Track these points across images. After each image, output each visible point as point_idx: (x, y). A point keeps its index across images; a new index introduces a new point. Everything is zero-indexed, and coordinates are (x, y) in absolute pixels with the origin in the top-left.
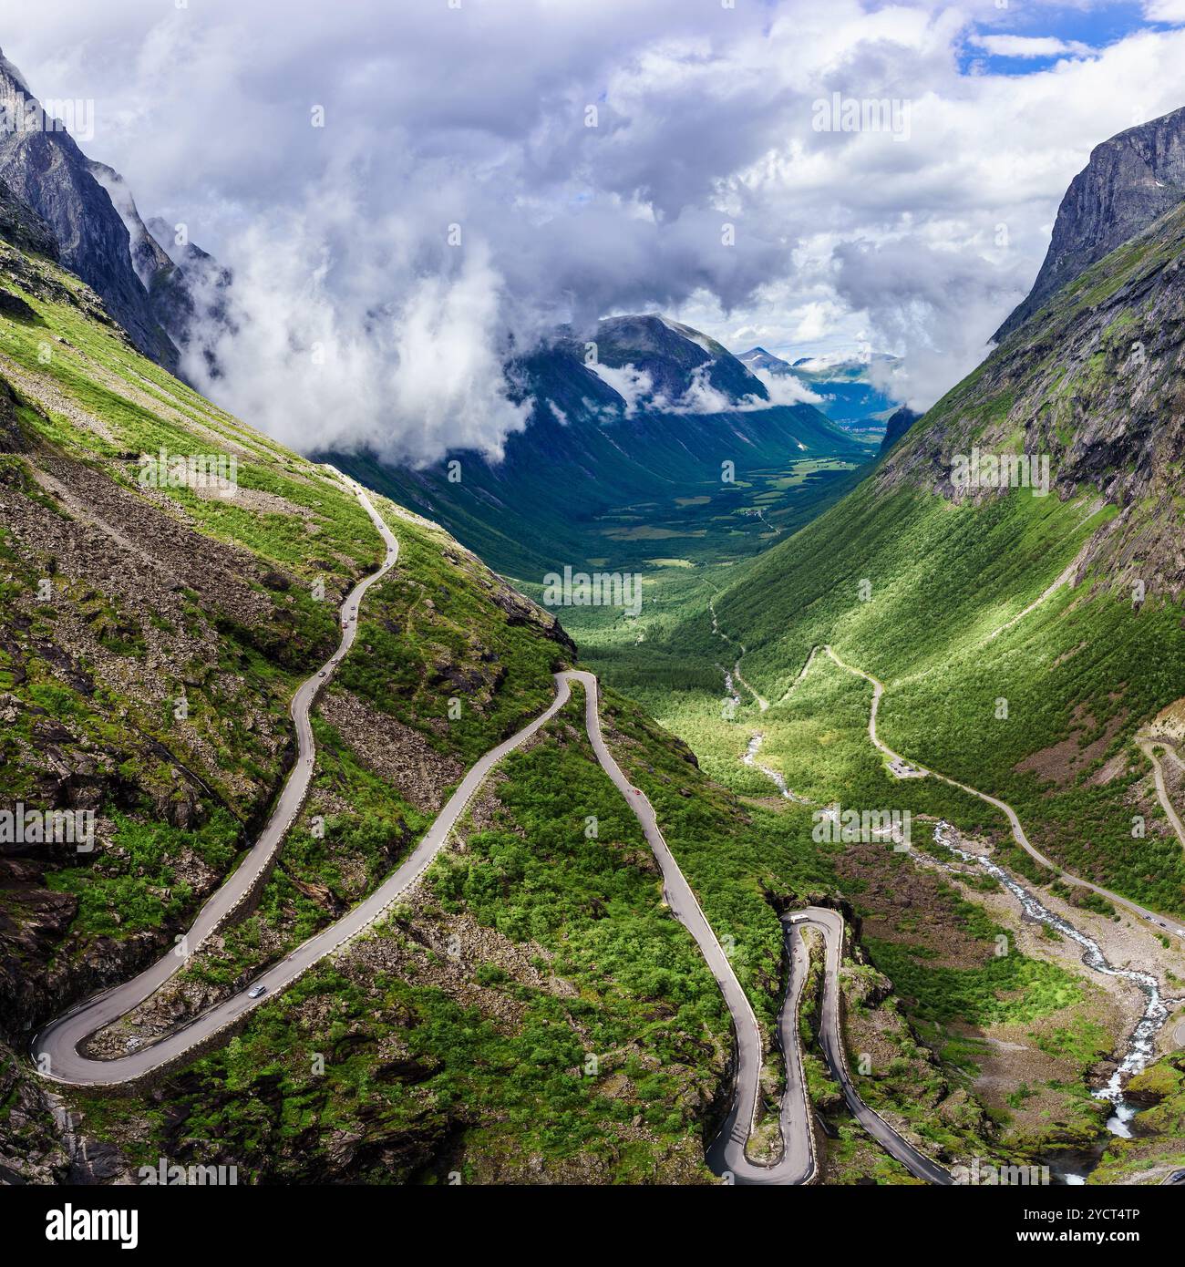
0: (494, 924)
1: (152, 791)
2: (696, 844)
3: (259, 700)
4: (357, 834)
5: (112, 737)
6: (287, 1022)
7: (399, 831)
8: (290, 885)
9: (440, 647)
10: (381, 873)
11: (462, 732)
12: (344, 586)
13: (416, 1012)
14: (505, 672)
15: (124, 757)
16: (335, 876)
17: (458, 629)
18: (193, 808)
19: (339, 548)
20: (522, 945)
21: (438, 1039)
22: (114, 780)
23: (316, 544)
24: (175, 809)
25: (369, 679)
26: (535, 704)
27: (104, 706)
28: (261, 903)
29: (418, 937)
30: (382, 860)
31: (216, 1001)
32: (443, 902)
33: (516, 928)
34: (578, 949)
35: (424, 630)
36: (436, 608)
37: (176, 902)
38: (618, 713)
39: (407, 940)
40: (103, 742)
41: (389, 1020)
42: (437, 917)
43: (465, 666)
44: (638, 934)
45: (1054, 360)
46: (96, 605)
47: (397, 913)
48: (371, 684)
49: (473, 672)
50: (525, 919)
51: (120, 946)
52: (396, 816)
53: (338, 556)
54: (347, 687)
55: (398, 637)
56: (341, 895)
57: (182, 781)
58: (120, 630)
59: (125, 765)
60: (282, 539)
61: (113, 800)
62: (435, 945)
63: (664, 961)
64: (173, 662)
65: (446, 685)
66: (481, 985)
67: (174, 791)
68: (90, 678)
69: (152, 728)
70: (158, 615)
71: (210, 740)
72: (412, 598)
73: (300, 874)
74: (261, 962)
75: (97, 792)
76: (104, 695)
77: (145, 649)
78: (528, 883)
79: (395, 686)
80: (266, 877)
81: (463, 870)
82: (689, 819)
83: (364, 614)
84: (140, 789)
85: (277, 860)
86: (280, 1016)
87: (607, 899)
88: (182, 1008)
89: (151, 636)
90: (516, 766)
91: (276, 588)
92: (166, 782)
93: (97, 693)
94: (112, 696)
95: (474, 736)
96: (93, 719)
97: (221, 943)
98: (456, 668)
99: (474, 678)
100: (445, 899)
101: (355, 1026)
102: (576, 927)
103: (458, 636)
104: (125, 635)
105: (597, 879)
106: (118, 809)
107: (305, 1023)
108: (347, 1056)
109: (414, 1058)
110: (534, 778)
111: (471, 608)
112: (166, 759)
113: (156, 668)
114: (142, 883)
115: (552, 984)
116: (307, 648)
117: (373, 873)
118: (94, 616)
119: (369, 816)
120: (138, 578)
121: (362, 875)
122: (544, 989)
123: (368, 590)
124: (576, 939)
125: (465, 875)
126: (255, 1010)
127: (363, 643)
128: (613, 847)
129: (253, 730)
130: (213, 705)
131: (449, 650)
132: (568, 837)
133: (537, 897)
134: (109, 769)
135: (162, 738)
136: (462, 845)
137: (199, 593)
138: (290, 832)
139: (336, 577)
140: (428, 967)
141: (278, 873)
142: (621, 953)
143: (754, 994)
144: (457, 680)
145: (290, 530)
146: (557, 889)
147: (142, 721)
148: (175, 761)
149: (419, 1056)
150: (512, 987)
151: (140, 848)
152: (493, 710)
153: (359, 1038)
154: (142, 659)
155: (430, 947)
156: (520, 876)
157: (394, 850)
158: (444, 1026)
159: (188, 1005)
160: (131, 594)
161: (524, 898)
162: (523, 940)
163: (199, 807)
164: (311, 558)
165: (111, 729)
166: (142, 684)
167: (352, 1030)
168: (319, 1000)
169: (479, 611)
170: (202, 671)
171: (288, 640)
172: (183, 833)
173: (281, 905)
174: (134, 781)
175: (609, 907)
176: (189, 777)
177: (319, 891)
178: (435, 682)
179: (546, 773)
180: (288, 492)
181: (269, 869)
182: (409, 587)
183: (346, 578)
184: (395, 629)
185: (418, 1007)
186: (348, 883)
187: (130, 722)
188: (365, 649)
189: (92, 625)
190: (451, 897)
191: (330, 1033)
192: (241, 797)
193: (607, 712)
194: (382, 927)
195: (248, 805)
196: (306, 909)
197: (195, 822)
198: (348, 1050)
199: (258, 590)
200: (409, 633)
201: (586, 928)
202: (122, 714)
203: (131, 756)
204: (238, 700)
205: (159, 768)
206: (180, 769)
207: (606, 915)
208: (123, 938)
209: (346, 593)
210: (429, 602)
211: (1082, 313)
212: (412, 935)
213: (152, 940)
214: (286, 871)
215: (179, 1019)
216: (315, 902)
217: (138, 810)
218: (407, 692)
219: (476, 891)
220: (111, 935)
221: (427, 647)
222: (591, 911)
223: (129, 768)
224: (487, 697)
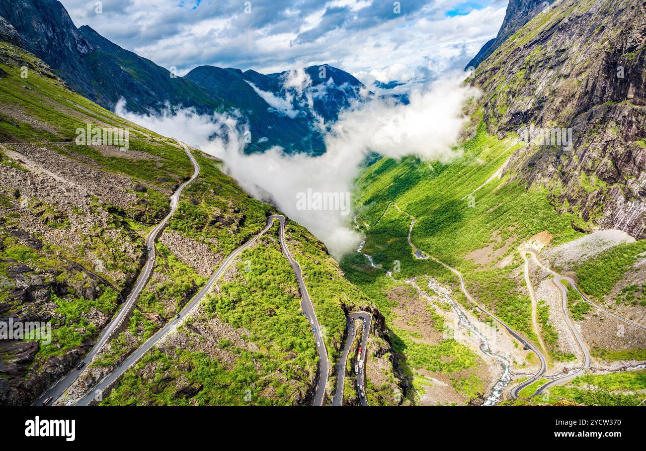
0: (227, 321)
1: (74, 285)
2: (316, 284)
3: (128, 238)
4: (171, 289)
5: (52, 265)
6: (137, 377)
7: (191, 285)
8: (141, 315)
9: (215, 208)
10: (182, 304)
11: (224, 243)
12: (174, 187)
13: (192, 363)
14: (245, 217)
15: (59, 273)
16: (161, 308)
17: (224, 201)
18: (95, 289)
19: (171, 172)
20: (239, 330)
21: (200, 375)
22: (53, 284)
23: (161, 171)
24: (86, 291)
25: (182, 224)
26: (256, 229)
27: (48, 253)
28: (128, 325)
29: (196, 330)
30: (183, 299)
31: (107, 374)
32: (207, 314)
33: (236, 322)
34: (261, 330)
35: (209, 202)
36: (215, 193)
37: (88, 332)
38: (293, 231)
39: (190, 332)
40: (47, 268)
41: (181, 369)
42: (204, 320)
43: (226, 216)
44: (286, 322)
45: (500, 74)
46: (42, 208)
47: (187, 321)
48: (183, 227)
49: (230, 218)
50: (240, 318)
51: (60, 359)
52: (191, 280)
53: (171, 175)
54: (172, 229)
55: (197, 206)
56: (164, 316)
57: (89, 278)
58: (56, 218)
59: (59, 276)
60: (145, 170)
61: (54, 293)
62: (203, 333)
63: (295, 334)
64: (84, 228)
65: (217, 224)
66: (220, 348)
67: (85, 283)
68: (40, 241)
69: (73, 258)
70: (76, 208)
71: (103, 259)
72: (204, 190)
73: (145, 310)
74: (128, 352)
75: (45, 291)
76: (48, 248)
77: (69, 224)
78: (243, 303)
79: (194, 226)
80: (131, 314)
81: (216, 299)
82: (315, 274)
83: (182, 198)
84: (67, 286)
85: (135, 306)
86: (133, 375)
87: (278, 308)
88: (90, 381)
89: (72, 219)
90: (245, 254)
91: (141, 191)
92: (81, 280)
93: (44, 248)
94: (52, 247)
95: (228, 244)
96: (41, 259)
97: (109, 347)
98: (222, 217)
99: (230, 220)
100: (208, 312)
101: (167, 374)
102: (261, 320)
103: (224, 203)
104: (58, 220)
105: (274, 300)
106: (58, 297)
107: (145, 376)
108: (164, 388)
109: (190, 385)
111: (232, 192)
112: (81, 270)
113: (76, 231)
114: (72, 327)
115: (249, 345)
116: (154, 214)
117: (178, 305)
118: (42, 213)
119: (178, 281)
120: (66, 194)
121: (174, 305)
122: (246, 348)
123: (185, 188)
124: (261, 325)
125: (217, 302)
126: (123, 374)
127: (180, 210)
128: (282, 286)
129: (125, 251)
130: (105, 244)
131: (219, 210)
132: (264, 283)
133: (246, 309)
134: (51, 280)
135: (79, 261)
136: (218, 289)
137: (99, 197)
138: (141, 293)
139: (170, 184)
140: (199, 343)
141: (136, 311)
142: (279, 330)
143: (329, 349)
144: (223, 221)
145: (149, 166)
146: (254, 304)
147: (69, 256)
148: (86, 270)
149: (192, 384)
150: (233, 348)
151: (70, 312)
152: (238, 232)
153: (168, 379)
154: (68, 228)
155: (200, 334)
156: (240, 300)
157: (189, 294)
158: (203, 369)
159: (94, 379)
160: (62, 201)
161: (240, 309)
162: (239, 327)
163: (98, 288)
164: (159, 177)
165: (51, 262)
166: (68, 240)
167: (166, 376)
168: (152, 364)
169: (235, 193)
170: (99, 230)
171: (144, 212)
172: (91, 301)
173: (137, 325)
174: (65, 282)
175: (277, 311)
176: (92, 276)
177: (154, 316)
178: (213, 223)
179: (257, 257)
180: (149, 150)
181: (132, 310)
182: (203, 185)
183: (175, 184)
184: (196, 203)
185: (193, 361)
186: (167, 311)
187: (61, 257)
188: (180, 212)
189: (41, 217)
190: (211, 311)
191: (155, 379)
192: (118, 281)
193: (288, 231)
194: (180, 328)
195: (121, 284)
196: (148, 325)
197: (96, 296)
198: (164, 385)
199: (131, 192)
200: (203, 204)
201: (265, 320)
202: (58, 254)
203: (62, 272)
204: (117, 240)
205: (77, 274)
206: (88, 274)
207: (275, 314)
208: (62, 355)
209: (174, 190)
210: (212, 191)
211: (516, 50)
212: (194, 330)
213: (77, 353)
214: (140, 309)
215: (90, 386)
216: (153, 321)
217: (68, 295)
218: (200, 228)
219: (221, 308)
220: (56, 355)
221: (210, 209)
222: (269, 313)
223: (60, 278)
224: (235, 228)
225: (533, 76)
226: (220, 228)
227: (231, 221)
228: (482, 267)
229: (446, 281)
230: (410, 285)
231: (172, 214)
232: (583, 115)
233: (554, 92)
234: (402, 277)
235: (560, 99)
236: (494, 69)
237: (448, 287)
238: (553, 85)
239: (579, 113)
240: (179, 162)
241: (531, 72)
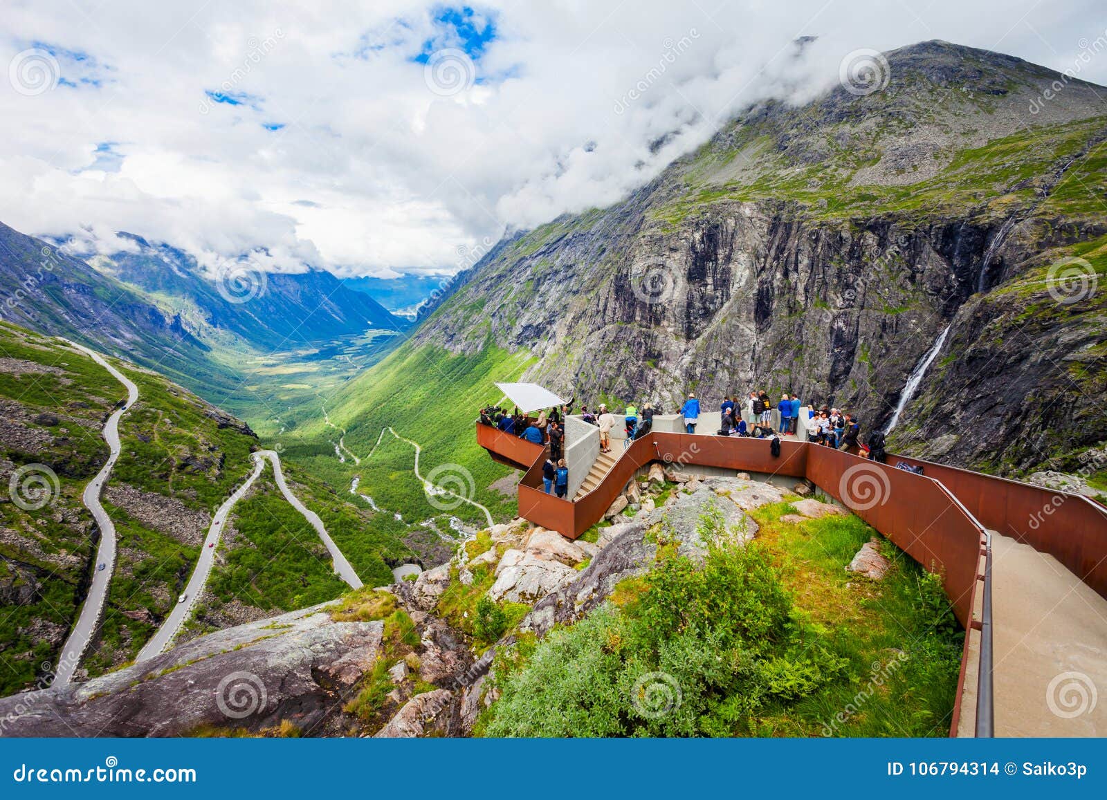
9: (181, 446)
10: (177, 590)
11: (205, 495)
12: (102, 416)
14: (224, 456)
16: (150, 600)
17: (191, 435)
18: (34, 586)
19: (91, 393)
23: (72, 391)
25: (137, 472)
32: (221, 597)
33: (264, 602)
35: (167, 438)
36: (173, 423)
38: (293, 472)
39: (206, 626)
43: (199, 456)
47: (197, 611)
48: (140, 475)
49: (205, 459)
52: (177, 552)
53: (92, 397)
54: (123, 480)
55: (149, 444)
56: (156, 611)
60: (42, 390)
65: (189, 469)
71: (33, 537)
72: (154, 419)
73: (126, 607)
79: (156, 474)
80: (104, 615)
83: (122, 433)
85: (107, 603)
87: (307, 575)
90: (241, 508)
91: (51, 424)
95: (213, 496)
98: (194, 458)
99: (206, 462)
100: (221, 595)
102: (296, 594)
103: (190, 438)
105: (300, 565)
110: (255, 514)
111: (195, 421)
121: (167, 593)
123: (121, 417)
127: (127, 451)
128: (305, 544)
131: (187, 448)
136: (223, 560)
138: (112, 582)
139: (94, 411)
144: (196, 464)
145: (47, 384)
146: (282, 574)
152: (221, 478)
157: (183, 573)
163: (38, 585)
164: (71, 401)
169: (201, 423)
175: (309, 579)
176: (23, 566)
177: (142, 614)
178: (181, 468)
179: (260, 510)
180: (36, 357)
181: (104, 610)
182: (151, 412)
183: (102, 411)
184: (146, 439)
188: (130, 454)
190: (225, 593)
193: (286, 471)
194: (189, 623)
195: (76, 573)
196: (137, 628)
199: (34, 427)
200: (157, 440)
209: (104, 421)
210: (167, 420)
212: (209, 622)
214: (117, 607)
216: (141, 621)
218: (165, 477)
221: (171, 447)
222: (302, 583)
224: (216, 472)
225: (542, 289)
226: (195, 475)
227: (209, 464)
228: (510, 498)
229: (470, 518)
230: (428, 528)
231: (113, 458)
232: (597, 333)
233: (565, 307)
234: (416, 520)
235: (572, 315)
236: (500, 277)
237: (474, 525)
238: (563, 299)
239: (593, 331)
240: (99, 378)
241: (538, 285)
